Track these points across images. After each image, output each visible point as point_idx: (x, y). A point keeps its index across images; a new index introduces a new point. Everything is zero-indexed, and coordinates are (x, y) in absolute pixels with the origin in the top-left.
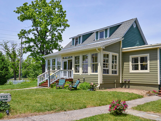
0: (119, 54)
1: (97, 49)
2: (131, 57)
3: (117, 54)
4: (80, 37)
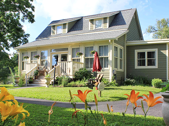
3: (122, 48)
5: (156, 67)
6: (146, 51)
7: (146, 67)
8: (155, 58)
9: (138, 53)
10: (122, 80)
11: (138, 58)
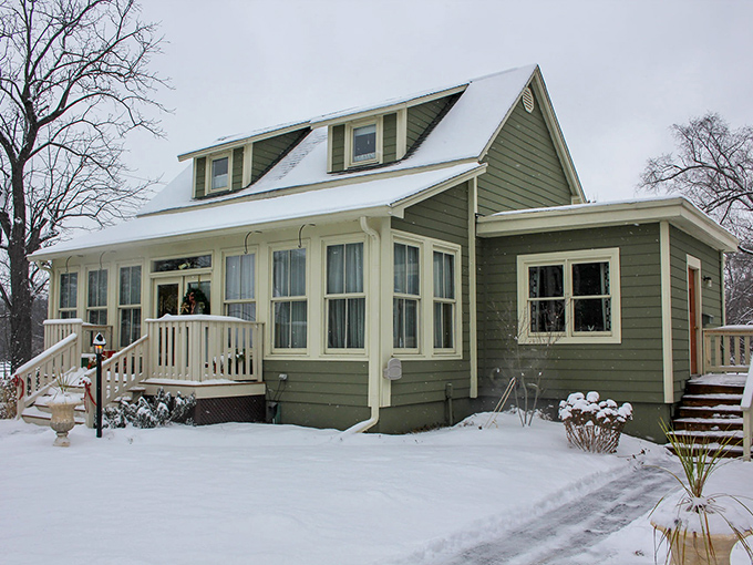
0: (465, 248)
1: (363, 222)
2: (525, 263)
3: (454, 249)
4: (238, 152)
5: (614, 336)
6: (567, 259)
7: (570, 336)
8: (607, 292)
9: (532, 271)
10: (447, 399)
11: (532, 294)
